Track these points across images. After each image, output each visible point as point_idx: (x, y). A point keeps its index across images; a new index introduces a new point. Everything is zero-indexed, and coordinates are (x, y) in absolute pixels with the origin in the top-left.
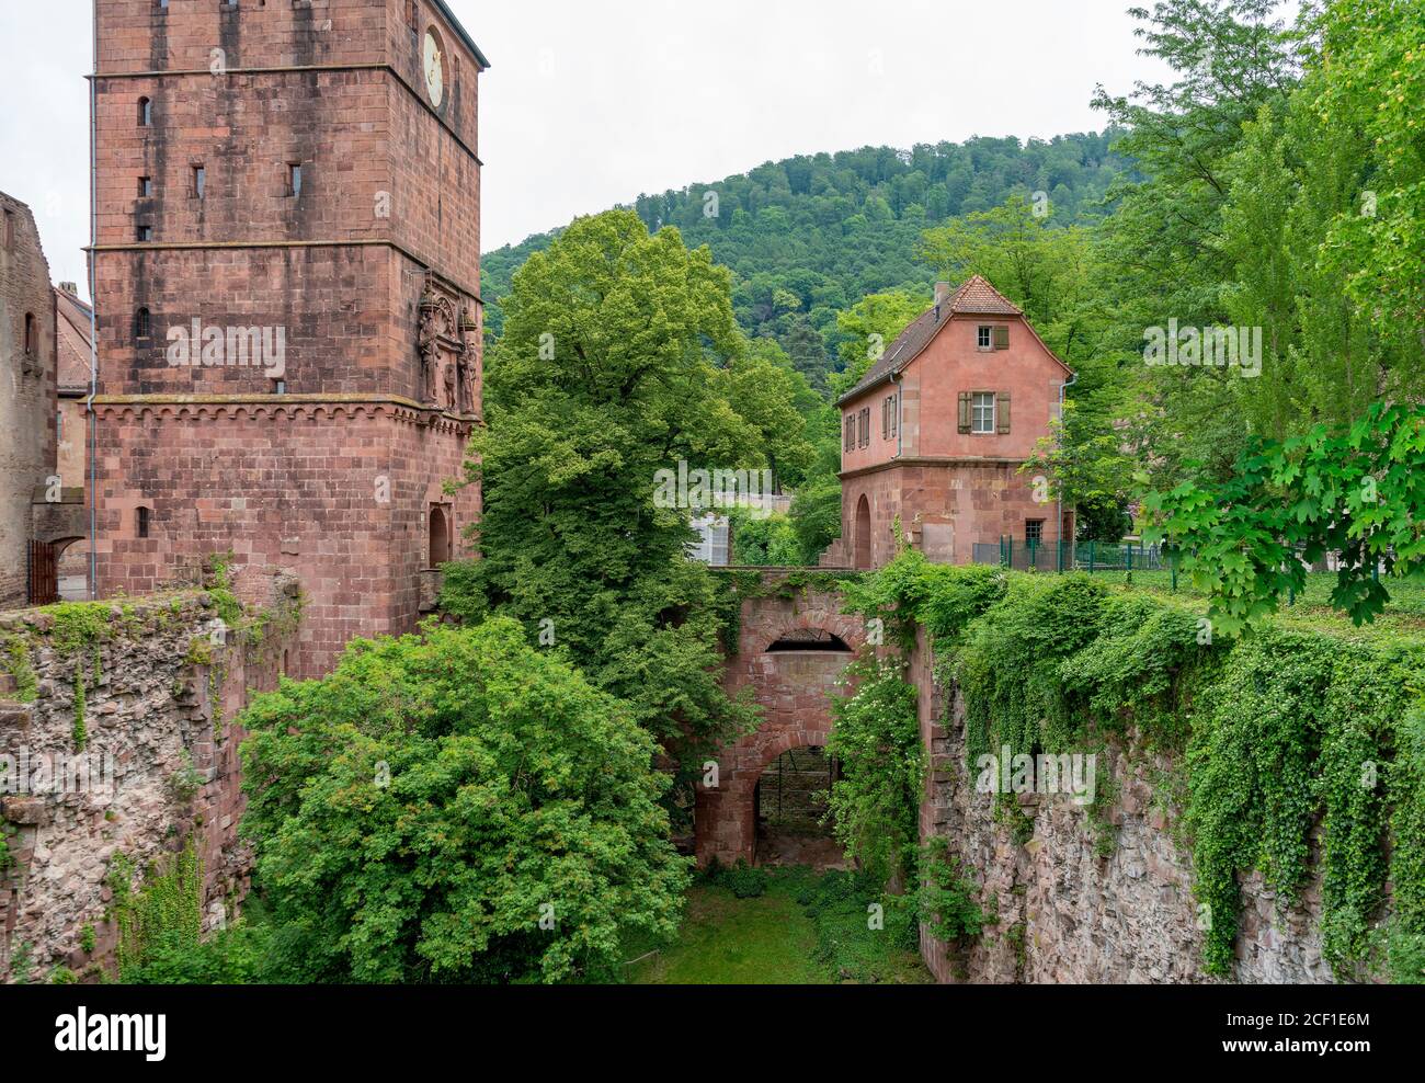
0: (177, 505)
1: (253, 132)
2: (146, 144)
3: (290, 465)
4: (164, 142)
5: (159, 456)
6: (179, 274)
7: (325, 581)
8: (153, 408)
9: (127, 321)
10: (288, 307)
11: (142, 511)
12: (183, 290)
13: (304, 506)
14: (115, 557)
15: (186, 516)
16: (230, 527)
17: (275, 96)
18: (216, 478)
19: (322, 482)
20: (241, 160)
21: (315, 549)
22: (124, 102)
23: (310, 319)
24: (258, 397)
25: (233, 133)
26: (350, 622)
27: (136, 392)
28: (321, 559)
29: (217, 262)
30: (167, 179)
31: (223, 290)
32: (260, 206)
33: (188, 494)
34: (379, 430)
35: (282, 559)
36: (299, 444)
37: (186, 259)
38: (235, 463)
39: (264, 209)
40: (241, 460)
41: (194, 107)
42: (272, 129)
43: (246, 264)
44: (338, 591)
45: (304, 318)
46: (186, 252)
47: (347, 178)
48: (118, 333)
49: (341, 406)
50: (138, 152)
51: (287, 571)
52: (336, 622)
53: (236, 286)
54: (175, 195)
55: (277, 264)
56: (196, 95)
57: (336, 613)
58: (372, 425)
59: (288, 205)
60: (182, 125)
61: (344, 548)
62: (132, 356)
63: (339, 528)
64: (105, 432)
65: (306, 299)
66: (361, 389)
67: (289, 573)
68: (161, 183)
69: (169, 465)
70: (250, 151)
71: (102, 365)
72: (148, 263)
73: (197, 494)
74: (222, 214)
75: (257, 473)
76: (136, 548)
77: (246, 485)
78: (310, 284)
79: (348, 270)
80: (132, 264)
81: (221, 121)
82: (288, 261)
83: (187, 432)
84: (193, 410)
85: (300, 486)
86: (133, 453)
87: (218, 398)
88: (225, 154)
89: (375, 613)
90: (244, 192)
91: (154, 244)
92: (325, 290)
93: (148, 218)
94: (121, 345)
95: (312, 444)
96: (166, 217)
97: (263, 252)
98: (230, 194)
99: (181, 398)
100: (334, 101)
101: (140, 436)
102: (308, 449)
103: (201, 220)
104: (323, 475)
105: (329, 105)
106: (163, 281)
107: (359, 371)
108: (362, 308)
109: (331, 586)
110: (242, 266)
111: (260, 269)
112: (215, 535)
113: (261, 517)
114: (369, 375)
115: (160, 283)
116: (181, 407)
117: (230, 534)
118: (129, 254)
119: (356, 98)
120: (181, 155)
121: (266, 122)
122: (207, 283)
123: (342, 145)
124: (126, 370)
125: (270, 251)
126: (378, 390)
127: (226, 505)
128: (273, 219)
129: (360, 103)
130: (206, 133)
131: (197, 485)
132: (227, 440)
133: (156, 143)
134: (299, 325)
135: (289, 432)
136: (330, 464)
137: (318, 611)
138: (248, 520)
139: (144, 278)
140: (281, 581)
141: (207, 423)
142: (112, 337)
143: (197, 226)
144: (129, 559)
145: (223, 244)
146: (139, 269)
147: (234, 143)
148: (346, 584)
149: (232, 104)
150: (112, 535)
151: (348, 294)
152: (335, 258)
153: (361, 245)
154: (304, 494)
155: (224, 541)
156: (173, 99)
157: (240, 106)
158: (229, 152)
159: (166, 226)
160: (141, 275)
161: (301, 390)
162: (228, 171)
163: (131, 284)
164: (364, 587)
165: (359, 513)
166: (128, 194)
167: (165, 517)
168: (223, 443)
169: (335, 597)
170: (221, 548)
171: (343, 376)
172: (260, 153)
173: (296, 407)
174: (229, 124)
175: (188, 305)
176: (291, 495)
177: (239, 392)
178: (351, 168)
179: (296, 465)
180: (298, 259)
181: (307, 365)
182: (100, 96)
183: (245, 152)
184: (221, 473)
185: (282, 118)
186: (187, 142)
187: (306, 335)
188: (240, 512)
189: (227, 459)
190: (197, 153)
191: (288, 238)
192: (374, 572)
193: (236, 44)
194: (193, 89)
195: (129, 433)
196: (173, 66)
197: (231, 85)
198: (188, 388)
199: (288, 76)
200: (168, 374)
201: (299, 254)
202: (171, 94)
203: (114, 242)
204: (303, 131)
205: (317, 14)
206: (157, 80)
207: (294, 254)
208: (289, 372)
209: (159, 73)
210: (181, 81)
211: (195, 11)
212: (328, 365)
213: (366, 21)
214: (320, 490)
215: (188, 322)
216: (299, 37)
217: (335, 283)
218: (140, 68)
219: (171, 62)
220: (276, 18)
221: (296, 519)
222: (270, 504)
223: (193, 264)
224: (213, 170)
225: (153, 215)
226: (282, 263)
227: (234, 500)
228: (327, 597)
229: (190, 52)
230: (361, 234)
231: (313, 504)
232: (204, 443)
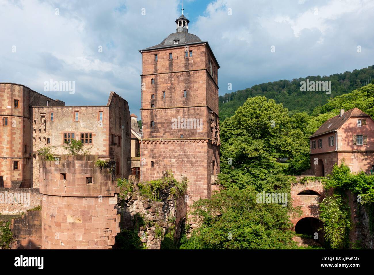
0: (160, 161)
1: (176, 84)
2: (153, 88)
3: (184, 152)
4: (157, 87)
5: (156, 151)
6: (160, 114)
7: (192, 177)
8: (155, 141)
9: (149, 123)
11: (152, 162)
12: (161, 117)
13: (188, 161)
14: (147, 171)
15: (162, 163)
16: (171, 166)
17: (181, 77)
18: (168, 155)
20: (173, 90)
21: (190, 170)
22: (148, 80)
24: (177, 138)
25: (171, 85)
26: (198, 186)
27: (151, 138)
28: (192, 172)
29: (168, 111)
30: (158, 95)
31: (169, 117)
32: (177, 99)
33: (162, 159)
34: (204, 145)
35: (183, 172)
36: (186, 148)
37: (162, 111)
38: (172, 152)
39: (178, 100)
40: (174, 151)
41: (163, 80)
42: (180, 84)
43: (175, 111)
46: (161, 109)
47: (197, 93)
48: (147, 126)
49: (196, 140)
50: (151, 90)
52: (195, 186)
53: (173, 116)
54: (159, 98)
55: (181, 111)
56: (164, 78)
57: (195, 184)
59: (184, 99)
60: (161, 84)
61: (197, 170)
62: (150, 131)
63: (196, 166)
64: (145, 146)
66: (200, 136)
67: (184, 175)
68: (156, 96)
69: (158, 153)
70: (175, 88)
71: (144, 133)
72: (153, 112)
73: (164, 159)
74: (169, 101)
75: (177, 154)
76: (151, 170)
77: (175, 157)
78: (189, 115)
79: (197, 112)
80: (150, 112)
81: (169, 82)
82: (184, 110)
83: (162, 146)
84: (163, 141)
85: (187, 157)
86: (150, 150)
87: (169, 139)
88: (170, 89)
89: (204, 184)
90: (174, 97)
91: (155, 108)
92: (192, 116)
93: (153, 103)
94: (148, 128)
95: (189, 148)
96: (157, 102)
97: (178, 109)
98: (171, 97)
99: (161, 139)
100: (193, 77)
101: (152, 147)
102: (188, 149)
103: (165, 103)
104: (192, 155)
106: (157, 115)
107: (200, 133)
109: (194, 178)
110: (173, 112)
111: (178, 112)
112: (168, 167)
113: (178, 163)
114: (202, 134)
115: (156, 116)
116: (161, 141)
117: (171, 167)
118: (149, 110)
119: (199, 76)
120: (160, 90)
121: (179, 82)
122: (166, 115)
123: (196, 86)
124: (149, 133)
126: (204, 137)
127: (171, 161)
128: (180, 102)
129: (200, 77)
130: (165, 85)
131: (164, 157)
132: (171, 147)
133: (155, 88)
135: (184, 146)
136: (194, 152)
137: (191, 183)
138: (175, 164)
139: (153, 115)
140: (183, 177)
141: (166, 144)
142: (146, 127)
143: (164, 104)
144: (149, 172)
145: (170, 107)
146: (152, 113)
147: (172, 87)
148: (197, 178)
149: (171, 79)
150: (146, 167)
151: (197, 117)
152: (194, 109)
153: (200, 106)
154: (187, 159)
155: (170, 168)
157: (173, 79)
158: (171, 89)
159: (157, 104)
160: (152, 114)
161: (187, 137)
162: (170, 92)
163: (150, 116)
164: (201, 178)
165: (200, 163)
166: (149, 98)
167: (157, 163)
168: (170, 148)
169: (195, 180)
170: (169, 170)
171: (196, 134)
172: (177, 88)
173: (186, 140)
174: (171, 83)
176: (185, 159)
177: (173, 137)
178: (198, 91)
179: (186, 152)
180: (186, 110)
181: (188, 132)
182: (143, 79)
183: (174, 88)
185: (182, 81)
186: (162, 87)
188: (173, 162)
189: (171, 151)
190: (164, 90)
191: (184, 106)
192: (204, 175)
193: (172, 67)
194: (163, 76)
195: (150, 146)
196: (159, 72)
197: (171, 75)
198: (162, 137)
199: (183, 72)
200: (158, 134)
201: (186, 109)
202: (158, 78)
203: (146, 108)
204: (187, 83)
205: (190, 59)
206: (155, 75)
207: (185, 109)
208: (184, 133)
209: (156, 74)
210: (160, 75)
211: (163, 61)
212: (193, 132)
213: (201, 60)
214: (191, 157)
215: (162, 123)
216: (186, 65)
217: (194, 114)
218: (152, 73)
219: (158, 71)
220: (181, 61)
221: (186, 164)
222: (180, 161)
223: (163, 112)
224: (167, 93)
225: (155, 102)
226: (183, 111)
227: (172, 160)
228: (193, 181)
229: (162, 69)
230: (200, 104)
231: (190, 161)
232: (166, 148)
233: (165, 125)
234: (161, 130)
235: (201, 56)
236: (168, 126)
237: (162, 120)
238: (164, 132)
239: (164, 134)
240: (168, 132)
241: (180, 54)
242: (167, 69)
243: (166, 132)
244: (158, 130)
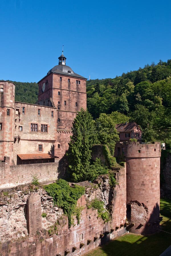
1: (72, 98)
2: (59, 97)
5: (61, 138)
6: (63, 114)
9: (57, 120)
11: (59, 145)
12: (64, 117)
15: (64, 145)
17: (75, 94)
18: (68, 141)
30: (62, 102)
32: (73, 107)
41: (65, 94)
42: (74, 98)
43: (71, 114)
46: (64, 112)
53: (70, 117)
56: (66, 92)
60: (64, 96)
62: (57, 124)
68: (61, 103)
69: (62, 139)
72: (59, 112)
73: (66, 143)
74: (68, 107)
81: (68, 96)
83: (64, 134)
84: (66, 132)
86: (58, 137)
91: (60, 110)
98: (69, 105)
101: (59, 135)
103: (66, 108)
105: (80, 97)
111: (73, 115)
115: (61, 115)
122: (67, 116)
123: (82, 101)
125: (74, 113)
128: (74, 109)
130: (66, 97)
131: (66, 141)
139: (59, 114)
144: (57, 151)
145: (68, 111)
149: (69, 94)
150: (55, 148)
156: (62, 93)
157: (71, 95)
158: (69, 100)
162: (69, 102)
163: (57, 115)
166: (57, 103)
167: (62, 145)
174: (69, 97)
183: (71, 100)
185: (75, 97)
186: (64, 98)
190: (65, 100)
193: (70, 87)
197: (69, 92)
198: (64, 129)
200: (62, 127)
209: (61, 89)
210: (63, 90)
211: (65, 82)
213: (84, 88)
215: (65, 121)
216: (77, 88)
218: (58, 88)
220: (74, 85)
224: (67, 102)
225: (60, 106)
232: (66, 136)
234: (64, 124)
235: (84, 85)
239: (65, 127)
240: (68, 126)
241: (74, 81)
242: (67, 88)
243: (66, 126)
244: (62, 124)
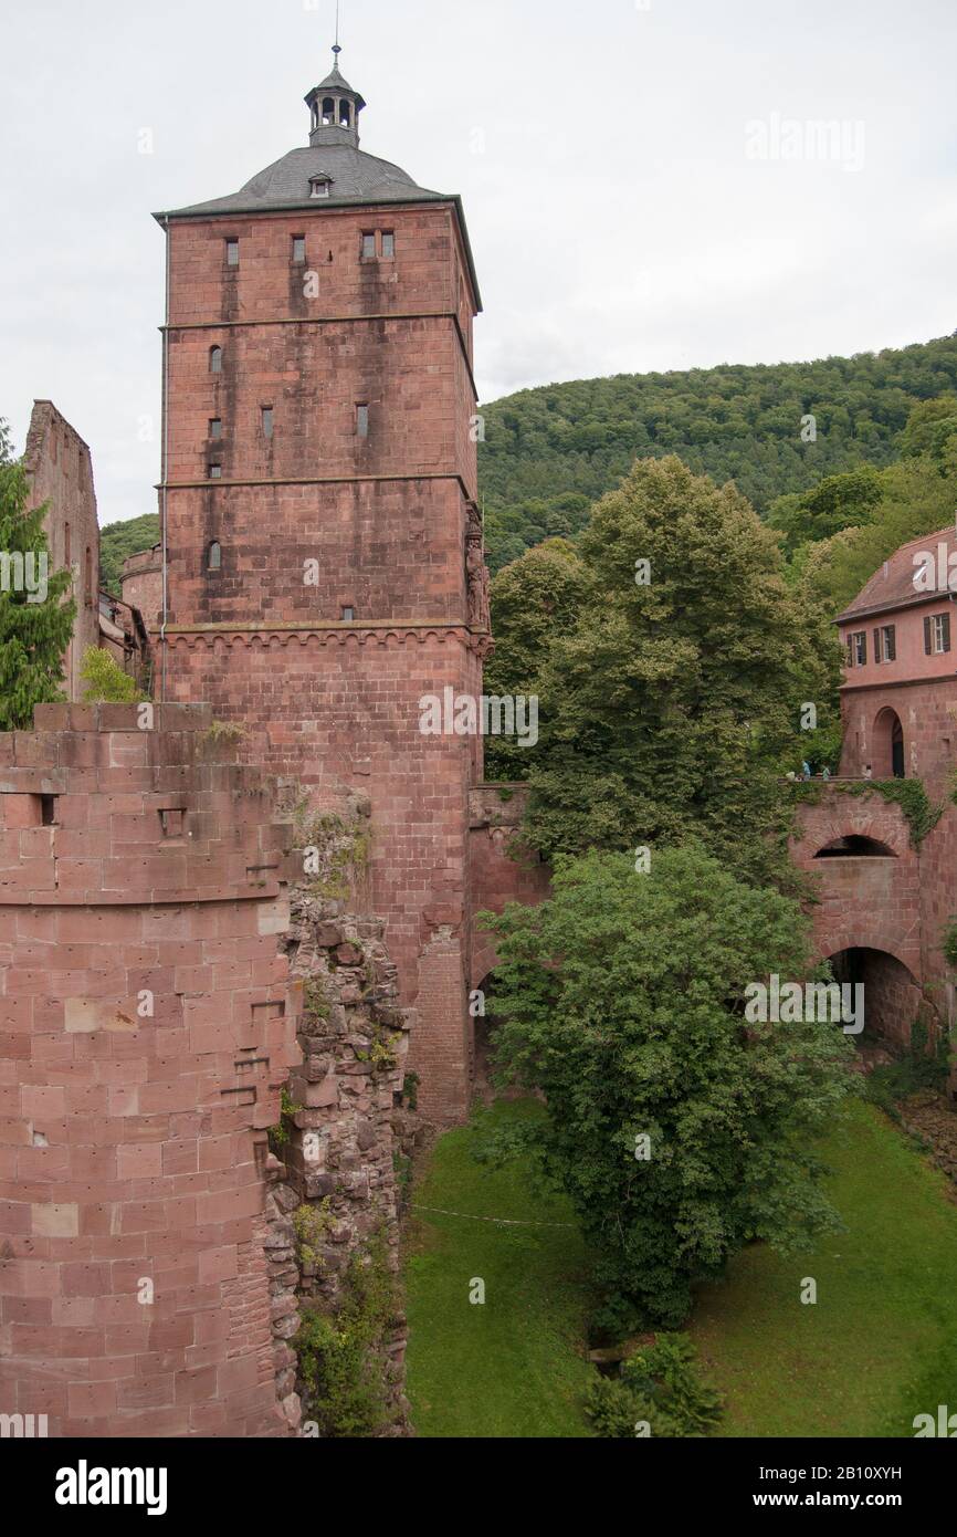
0: (248, 729)
1: (322, 376)
2: (217, 388)
3: (360, 688)
4: (235, 386)
5: (229, 682)
6: (249, 509)
7: (396, 800)
8: (225, 635)
9: (197, 554)
10: (357, 537)
12: (253, 523)
13: (375, 726)
15: (257, 739)
16: (301, 749)
17: (343, 342)
18: (285, 703)
19: (393, 704)
20: (310, 401)
21: (387, 769)
22: (195, 351)
23: (380, 549)
24: (328, 623)
25: (302, 376)
26: (422, 840)
27: (207, 621)
28: (393, 779)
29: (287, 496)
30: (238, 421)
31: (292, 522)
32: (328, 444)
33: (260, 718)
34: (450, 653)
35: (354, 779)
36: (369, 668)
37: (257, 494)
38: (306, 688)
39: (332, 447)
40: (311, 684)
41: (264, 354)
42: (341, 373)
43: (316, 498)
44: (410, 809)
45: (373, 547)
46: (255, 487)
47: (415, 416)
48: (188, 565)
49: (413, 630)
50: (209, 396)
51: (358, 790)
52: (408, 840)
53: (306, 519)
54: (245, 435)
55: (347, 497)
56: (266, 343)
57: (408, 830)
58: (443, 648)
59: (356, 443)
60: (253, 371)
61: (415, 768)
62: (202, 587)
63: (411, 748)
64: (176, 659)
65: (376, 531)
66: (431, 614)
67: (360, 793)
68: (231, 424)
69: (239, 690)
70: (319, 393)
71: (173, 596)
72: (218, 499)
73: (268, 718)
74: (291, 451)
75: (328, 697)
77: (316, 708)
78: (379, 515)
79: (416, 501)
80: (203, 500)
81: (291, 366)
82: (357, 494)
83: (258, 658)
84: (264, 637)
85: (371, 709)
86: (204, 679)
87: (289, 626)
88: (293, 396)
89: (447, 830)
90: (313, 431)
91: (224, 480)
92: (394, 521)
93: (218, 457)
94: (192, 576)
95: (382, 668)
96: (236, 456)
97: (332, 486)
98: (299, 433)
99: (253, 626)
100: (401, 346)
101: (211, 663)
102: (379, 673)
103: (271, 457)
104: (395, 698)
105: (396, 350)
106: (234, 515)
107: (429, 597)
108: (432, 537)
109: (401, 803)
110: (311, 499)
111: (330, 502)
112: (286, 757)
113: (332, 738)
114: (439, 601)
115: (230, 517)
116: (253, 634)
117: (301, 755)
118: (200, 490)
119: (423, 343)
120: (251, 398)
121: (334, 366)
122: (277, 516)
123: (410, 387)
124: (197, 600)
125: (340, 485)
126: (448, 614)
127: (298, 728)
128: (342, 456)
129: (427, 347)
130: (272, 377)
131: (268, 709)
132: (298, 665)
133: (226, 387)
134: (369, 554)
135: (359, 657)
136: (401, 686)
137: (390, 829)
138: (319, 742)
139: (215, 513)
140: (353, 800)
141: (277, 650)
142: (183, 569)
143: (267, 463)
145: (292, 480)
146: (210, 504)
147: (303, 386)
148: (418, 803)
149: (301, 351)
151: (417, 525)
152: (404, 491)
153: (430, 478)
154: (374, 716)
155: (296, 763)
156: (244, 346)
157: (309, 352)
158: (298, 394)
159: (236, 464)
160: (212, 510)
161: (371, 616)
162: (296, 411)
163: (201, 518)
164: (436, 805)
166: (199, 433)
167: (237, 740)
168: (293, 669)
169: (408, 814)
170: (292, 769)
171: (413, 601)
172: (329, 394)
173: (368, 632)
174: (299, 369)
175: (258, 538)
176: (362, 717)
177: (309, 619)
178: (418, 407)
179: (367, 688)
180: (367, 492)
181: (377, 592)
182: (172, 345)
183: (314, 394)
184: (291, 697)
185: (350, 363)
186: (256, 385)
187: (374, 562)
188: (312, 734)
189: (298, 684)
190: (266, 397)
191: (356, 473)
192: (447, 789)
193: (302, 296)
194: (264, 337)
195: (199, 660)
196: (244, 317)
197: (300, 333)
198: (259, 616)
199: (356, 324)
200: (239, 603)
201: (368, 487)
202: (242, 342)
203: (184, 479)
204: (371, 373)
205: (383, 268)
206: (228, 330)
207: (363, 487)
208: (358, 599)
209: (230, 323)
210: (251, 330)
211: (265, 267)
212: (398, 592)
213: (432, 275)
214: (391, 712)
215: (258, 553)
216: (366, 289)
217: (404, 514)
218: (211, 319)
219: (241, 313)
220: (343, 272)
221: (368, 740)
222: (341, 726)
223: (263, 499)
224: (283, 412)
225: (223, 453)
226: (352, 497)
227: (305, 723)
228: (399, 816)
229: (261, 304)
230: (429, 468)
231: (384, 726)
232: (274, 669)
233: (273, 562)
234: (253, 584)
235: (432, 255)
236: (284, 564)
237: (259, 538)
238: (265, 593)
239: (266, 604)
240: (287, 591)
241: (343, 242)
242: (283, 306)
243: (274, 593)
244: (241, 584)
